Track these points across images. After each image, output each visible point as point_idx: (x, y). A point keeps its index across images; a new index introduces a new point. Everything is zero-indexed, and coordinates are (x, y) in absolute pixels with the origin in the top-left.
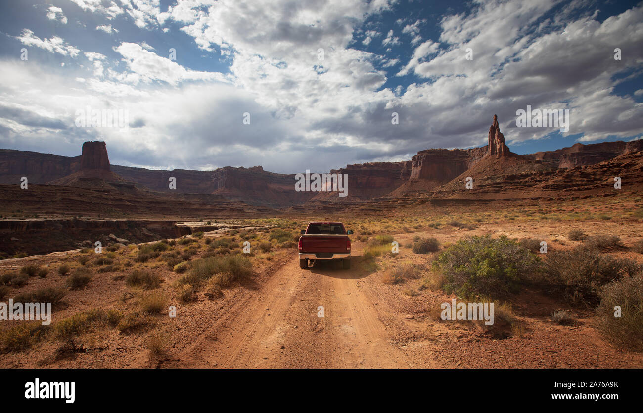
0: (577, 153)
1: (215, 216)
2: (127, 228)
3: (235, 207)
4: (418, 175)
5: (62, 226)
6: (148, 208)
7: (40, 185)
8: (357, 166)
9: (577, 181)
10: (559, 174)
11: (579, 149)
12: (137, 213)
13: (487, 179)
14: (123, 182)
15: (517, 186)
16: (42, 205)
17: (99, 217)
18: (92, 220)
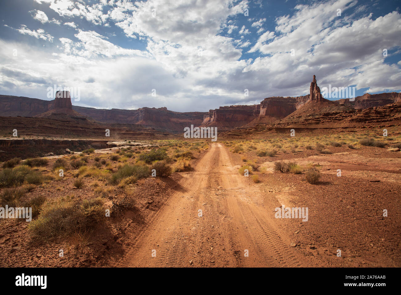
0: (366, 100)
1: (136, 138)
2: (78, 145)
3: (149, 133)
4: (265, 113)
5: (34, 143)
6: (93, 132)
7: (26, 117)
8: (226, 107)
9: (373, 116)
10: (358, 113)
11: (368, 97)
12: (86, 136)
13: (310, 116)
14: (80, 116)
15: (330, 120)
16: (26, 130)
17: (61, 138)
18: (55, 139)
